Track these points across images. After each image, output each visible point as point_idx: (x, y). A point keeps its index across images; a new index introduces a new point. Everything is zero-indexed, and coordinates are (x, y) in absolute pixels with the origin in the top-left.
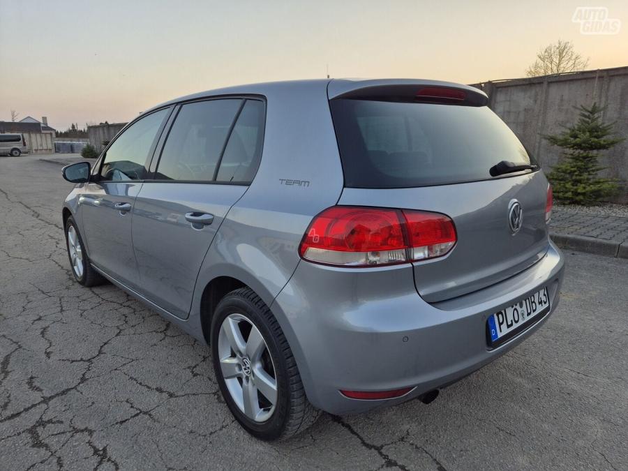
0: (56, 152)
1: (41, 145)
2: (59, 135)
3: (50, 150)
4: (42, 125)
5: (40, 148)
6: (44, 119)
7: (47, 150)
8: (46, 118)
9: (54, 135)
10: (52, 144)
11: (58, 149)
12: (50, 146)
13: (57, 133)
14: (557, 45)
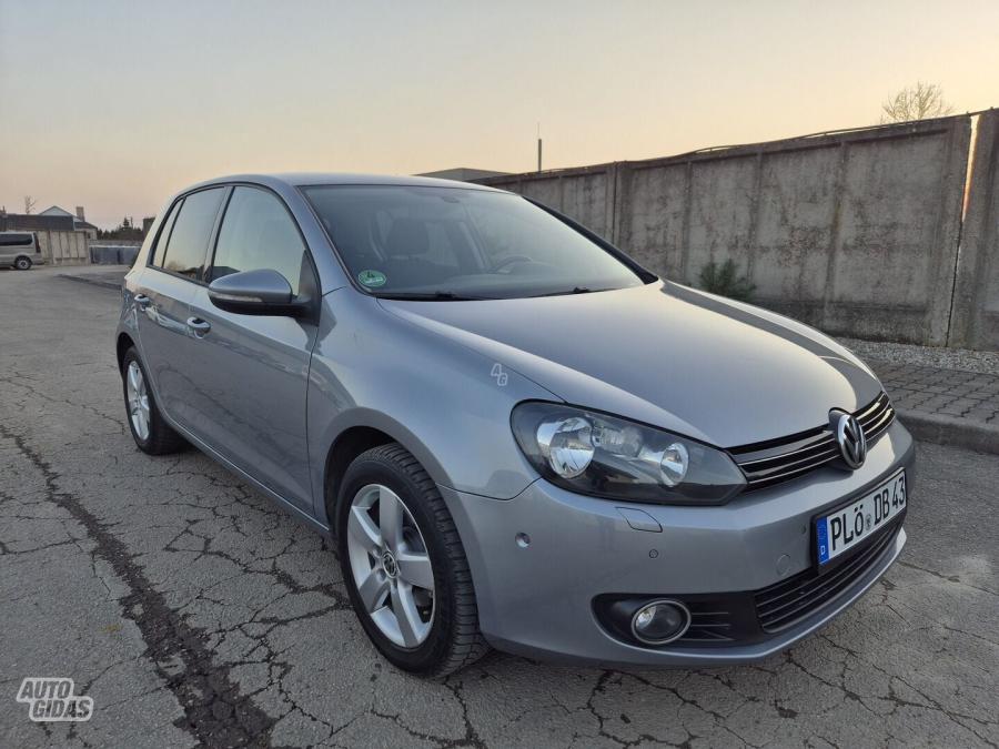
0: (93, 262)
1: (68, 251)
2: (102, 236)
3: (83, 259)
4: (75, 220)
5: (65, 255)
6: (80, 210)
7: (77, 259)
8: (82, 209)
9: (94, 235)
10: (86, 249)
11: (96, 257)
12: (82, 253)
13: (99, 233)
14: (916, 91)
